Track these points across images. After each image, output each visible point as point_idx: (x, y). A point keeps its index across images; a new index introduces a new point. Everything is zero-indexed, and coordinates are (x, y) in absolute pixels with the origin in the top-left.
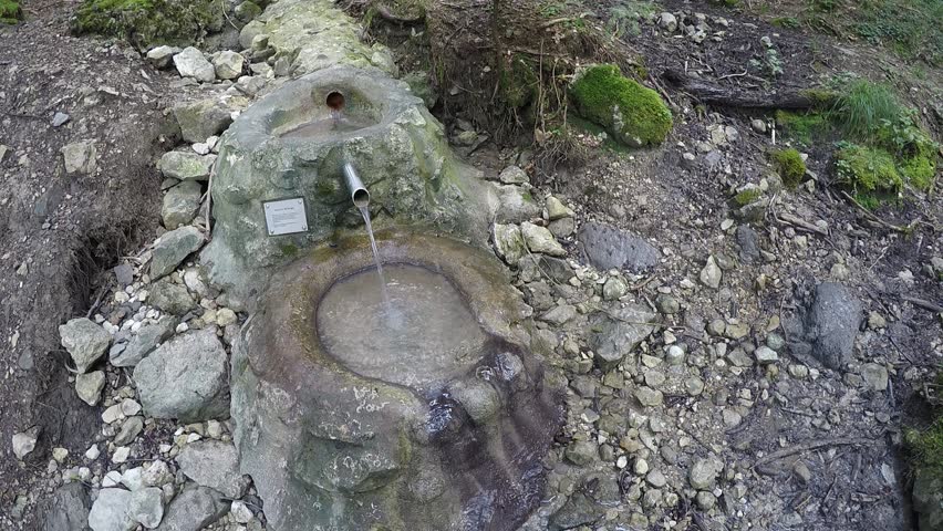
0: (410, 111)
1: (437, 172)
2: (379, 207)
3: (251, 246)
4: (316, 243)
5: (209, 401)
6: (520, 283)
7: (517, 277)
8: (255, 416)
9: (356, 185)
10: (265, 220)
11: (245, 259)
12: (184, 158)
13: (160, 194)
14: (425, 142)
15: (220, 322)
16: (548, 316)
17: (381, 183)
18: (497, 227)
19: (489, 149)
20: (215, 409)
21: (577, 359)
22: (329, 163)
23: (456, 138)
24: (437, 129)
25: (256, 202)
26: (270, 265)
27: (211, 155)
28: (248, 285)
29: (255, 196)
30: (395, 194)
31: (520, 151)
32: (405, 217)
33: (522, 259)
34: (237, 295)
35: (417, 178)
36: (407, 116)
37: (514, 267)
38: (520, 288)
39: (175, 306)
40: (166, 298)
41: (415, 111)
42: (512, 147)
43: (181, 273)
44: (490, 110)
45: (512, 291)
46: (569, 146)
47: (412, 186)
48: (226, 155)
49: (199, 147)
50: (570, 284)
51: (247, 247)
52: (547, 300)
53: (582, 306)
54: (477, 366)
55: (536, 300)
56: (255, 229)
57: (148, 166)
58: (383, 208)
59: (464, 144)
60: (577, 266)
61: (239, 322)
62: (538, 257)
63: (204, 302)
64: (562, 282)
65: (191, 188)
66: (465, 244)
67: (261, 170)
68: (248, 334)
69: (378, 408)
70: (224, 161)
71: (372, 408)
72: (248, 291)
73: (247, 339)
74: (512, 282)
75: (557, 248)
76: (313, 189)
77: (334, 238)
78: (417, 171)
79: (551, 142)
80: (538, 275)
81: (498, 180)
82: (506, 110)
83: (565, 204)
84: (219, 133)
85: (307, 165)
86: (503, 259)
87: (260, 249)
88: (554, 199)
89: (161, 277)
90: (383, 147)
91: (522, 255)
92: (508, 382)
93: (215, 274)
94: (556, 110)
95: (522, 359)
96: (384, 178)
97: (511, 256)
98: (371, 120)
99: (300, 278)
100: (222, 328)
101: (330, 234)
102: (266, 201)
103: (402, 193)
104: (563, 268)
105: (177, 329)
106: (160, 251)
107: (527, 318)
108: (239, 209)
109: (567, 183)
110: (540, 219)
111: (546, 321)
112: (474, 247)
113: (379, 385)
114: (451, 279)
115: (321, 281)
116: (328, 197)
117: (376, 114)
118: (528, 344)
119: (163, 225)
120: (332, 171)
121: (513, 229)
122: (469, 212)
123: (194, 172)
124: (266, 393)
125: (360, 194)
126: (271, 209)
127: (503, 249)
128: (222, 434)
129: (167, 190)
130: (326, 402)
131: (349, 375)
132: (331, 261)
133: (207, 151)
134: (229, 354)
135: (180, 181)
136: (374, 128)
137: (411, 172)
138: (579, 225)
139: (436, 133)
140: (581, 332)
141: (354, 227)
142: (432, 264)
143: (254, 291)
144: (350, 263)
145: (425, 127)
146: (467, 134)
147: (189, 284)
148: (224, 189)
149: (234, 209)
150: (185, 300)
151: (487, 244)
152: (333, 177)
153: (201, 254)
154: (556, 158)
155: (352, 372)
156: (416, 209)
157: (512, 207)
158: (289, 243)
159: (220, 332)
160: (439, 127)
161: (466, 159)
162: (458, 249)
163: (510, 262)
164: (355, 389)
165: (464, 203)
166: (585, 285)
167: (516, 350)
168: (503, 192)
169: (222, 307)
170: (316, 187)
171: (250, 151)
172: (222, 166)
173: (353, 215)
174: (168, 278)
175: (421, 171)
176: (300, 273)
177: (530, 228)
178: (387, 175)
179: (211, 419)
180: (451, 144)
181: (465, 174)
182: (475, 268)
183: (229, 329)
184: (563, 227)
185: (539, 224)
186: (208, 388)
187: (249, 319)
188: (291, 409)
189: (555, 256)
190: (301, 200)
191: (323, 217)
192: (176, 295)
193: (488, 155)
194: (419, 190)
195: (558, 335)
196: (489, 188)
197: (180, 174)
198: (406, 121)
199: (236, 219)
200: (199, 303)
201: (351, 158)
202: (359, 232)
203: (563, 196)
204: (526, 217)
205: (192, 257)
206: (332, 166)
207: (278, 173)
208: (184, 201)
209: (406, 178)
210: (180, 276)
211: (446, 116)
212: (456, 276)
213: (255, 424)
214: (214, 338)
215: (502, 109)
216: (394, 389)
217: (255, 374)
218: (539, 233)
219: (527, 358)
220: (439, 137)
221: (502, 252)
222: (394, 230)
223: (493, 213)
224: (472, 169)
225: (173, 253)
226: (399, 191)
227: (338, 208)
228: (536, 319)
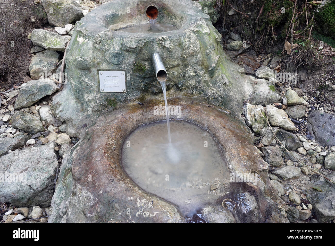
0: (200, 23)
1: (214, 65)
2: (173, 83)
3: (87, 97)
4: (130, 100)
5: (38, 193)
6: (261, 145)
7: (259, 141)
8: (67, 207)
9: (159, 67)
10: (99, 82)
11: (82, 104)
12: (48, 35)
13: (29, 55)
14: (208, 44)
15: (59, 141)
16: (279, 171)
17: (176, 68)
18: (249, 105)
19: (250, 54)
20: (41, 199)
21: (299, 207)
22: (145, 51)
23: (228, 45)
24: (217, 36)
25: (94, 70)
26: (98, 111)
27: (68, 37)
28: (82, 121)
29: (94, 66)
30: (184, 76)
31: (272, 57)
32: (189, 92)
33: (264, 130)
34: (74, 126)
35: (200, 68)
36: (197, 26)
37: (258, 134)
38: (260, 149)
39: (28, 127)
40: (23, 122)
41: (204, 23)
42: (267, 53)
43: (38, 107)
44: (254, 27)
45: (255, 149)
46: (310, 54)
47: (195, 72)
48: (77, 37)
49: (60, 30)
50: (298, 152)
51: (85, 97)
52: (279, 160)
53: (306, 169)
54: (223, 198)
55: (271, 159)
56: (92, 86)
57: (21, 35)
58: (176, 84)
59: (233, 49)
60: (305, 140)
61: (71, 143)
62: (276, 130)
63: (51, 128)
64: (291, 149)
65: (52, 55)
66: (226, 114)
67: (99, 50)
68: (75, 152)
69: (151, 215)
70: (75, 41)
71: (147, 215)
72: (81, 124)
73: (73, 155)
74: (255, 144)
75: (291, 125)
76: (132, 67)
77: (142, 99)
78: (201, 63)
79: (296, 51)
80: (274, 142)
81: (254, 75)
82: (266, 28)
83: (301, 96)
84: (73, 23)
85: (130, 51)
86: (251, 127)
87: (93, 100)
88: (293, 91)
89: (22, 108)
90: (180, 44)
91: (264, 126)
92: (244, 214)
93: (61, 111)
94: (303, 28)
95: (257, 200)
96: (178, 65)
97: (257, 126)
98: (175, 26)
99: (116, 121)
100: (59, 146)
101: (140, 96)
102: (100, 70)
103: (189, 76)
104: (293, 140)
105: (27, 142)
106: (24, 92)
107: (264, 170)
108: (83, 73)
109: (304, 81)
110: (280, 104)
111: (277, 175)
112: (232, 116)
113: (154, 199)
114: (214, 136)
115: (129, 125)
116: (141, 73)
117: (178, 23)
118: (262, 189)
119: (29, 75)
120: (145, 56)
121: (260, 108)
122: (231, 94)
123: (54, 45)
124: (78, 193)
125: (162, 73)
126: (103, 76)
127: (251, 121)
128: (41, 217)
129: (35, 53)
130: (117, 205)
131: (136, 189)
132: (138, 113)
133: (65, 33)
134: (60, 163)
135: (44, 49)
136: (176, 31)
137: (196, 63)
138: (310, 111)
139: (216, 39)
140: (304, 188)
141: (156, 94)
142: (203, 124)
143: (85, 125)
144: (150, 116)
145: (209, 34)
146: (236, 43)
147: (42, 115)
148: (74, 58)
149: (79, 72)
150: (37, 124)
151: (241, 116)
152: (146, 60)
153: (54, 98)
154: (298, 62)
155: (139, 187)
156: (196, 87)
157: (261, 94)
158: (113, 98)
159: (57, 148)
160: (218, 36)
161: (234, 59)
162: (221, 117)
163: (255, 130)
164: (138, 199)
165: (229, 88)
166: (309, 154)
167: (252, 191)
168: (256, 83)
169: (62, 132)
170: (134, 65)
171: (93, 36)
172: (74, 44)
173: (155, 86)
174: (27, 109)
175: (203, 64)
176: (116, 118)
177: (272, 109)
178: (181, 63)
179: (36, 205)
180: (225, 49)
181: (232, 69)
182: (231, 131)
183: (64, 147)
184: (298, 112)
185: (280, 107)
186: (39, 184)
187: (78, 142)
188: (92, 207)
189: (289, 131)
190: (124, 72)
191: (136, 85)
192: (31, 121)
193: (248, 58)
194: (200, 76)
195: (285, 186)
196: (247, 80)
197: (44, 45)
198: (196, 29)
199: (80, 78)
200: (47, 127)
201: (158, 50)
202: (158, 98)
203: (300, 90)
204: (271, 102)
205: (47, 99)
206: (145, 53)
207: (110, 53)
208: (46, 63)
209: (193, 67)
210: (37, 109)
211: (223, 30)
212: (217, 134)
213: (65, 213)
214: (52, 151)
215: (263, 25)
216: (164, 203)
217: (74, 179)
218: (279, 113)
219: (260, 199)
220: (218, 43)
221: (250, 123)
222: (180, 99)
223: (247, 96)
224: (237, 66)
225: (34, 94)
226: (187, 75)
227: (147, 81)
228: (270, 172)
